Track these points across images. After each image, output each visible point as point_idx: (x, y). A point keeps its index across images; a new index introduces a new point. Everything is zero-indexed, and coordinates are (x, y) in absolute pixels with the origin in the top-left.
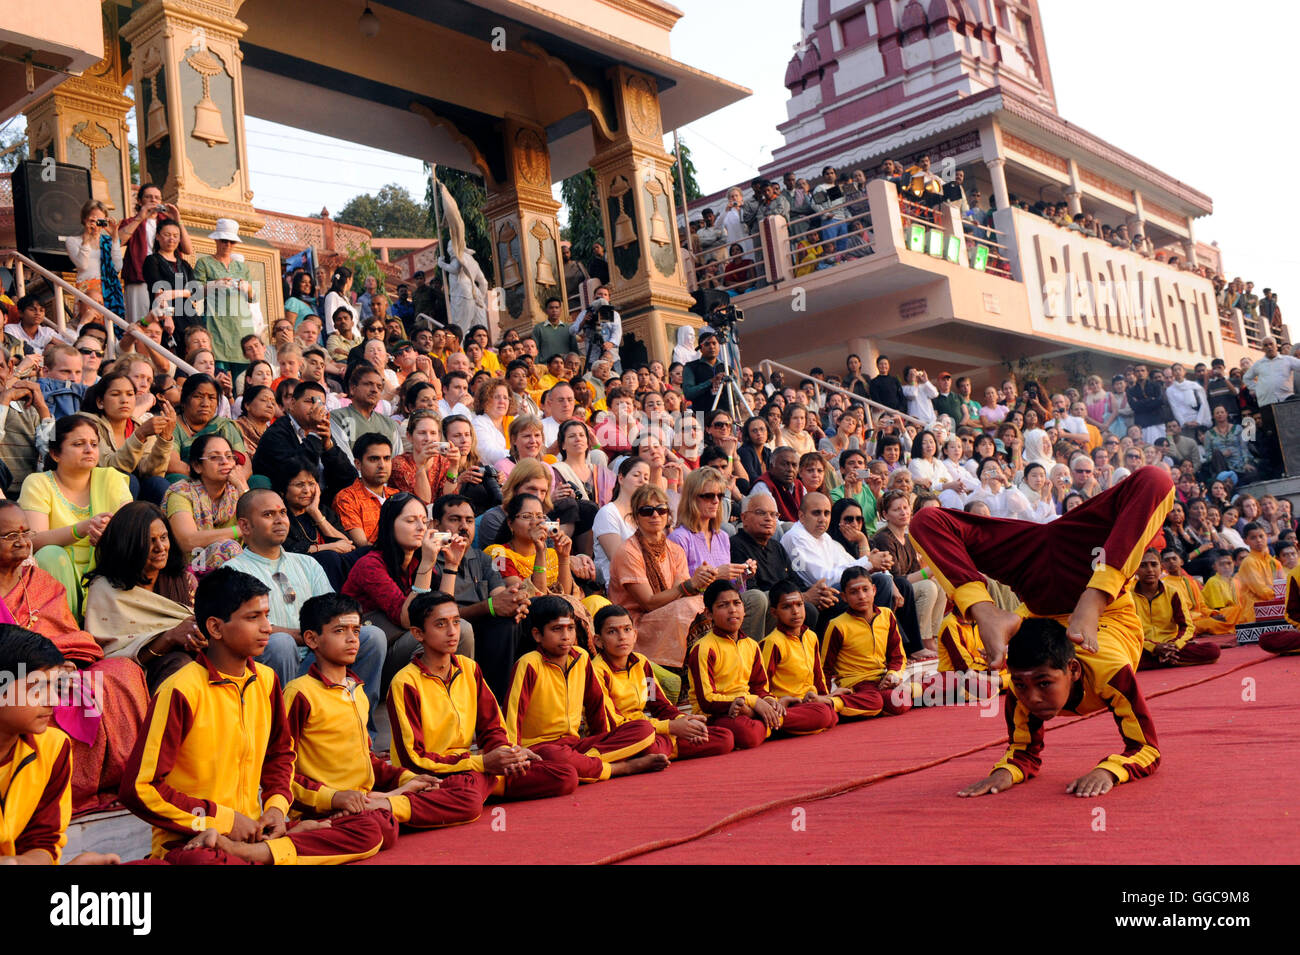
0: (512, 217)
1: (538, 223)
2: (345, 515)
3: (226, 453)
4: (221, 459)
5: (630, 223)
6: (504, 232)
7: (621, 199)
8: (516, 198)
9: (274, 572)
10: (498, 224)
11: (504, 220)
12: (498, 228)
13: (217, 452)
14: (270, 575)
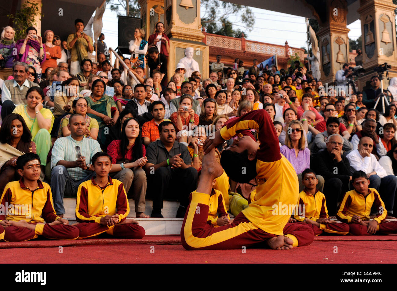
0: (328, 36)
1: (339, 38)
2: (144, 132)
3: (84, 104)
4: (82, 106)
5: (372, 35)
6: (324, 42)
7: (369, 25)
8: (329, 28)
9: (76, 145)
10: (323, 39)
11: (325, 37)
12: (322, 41)
13: (81, 103)
14: (74, 146)
